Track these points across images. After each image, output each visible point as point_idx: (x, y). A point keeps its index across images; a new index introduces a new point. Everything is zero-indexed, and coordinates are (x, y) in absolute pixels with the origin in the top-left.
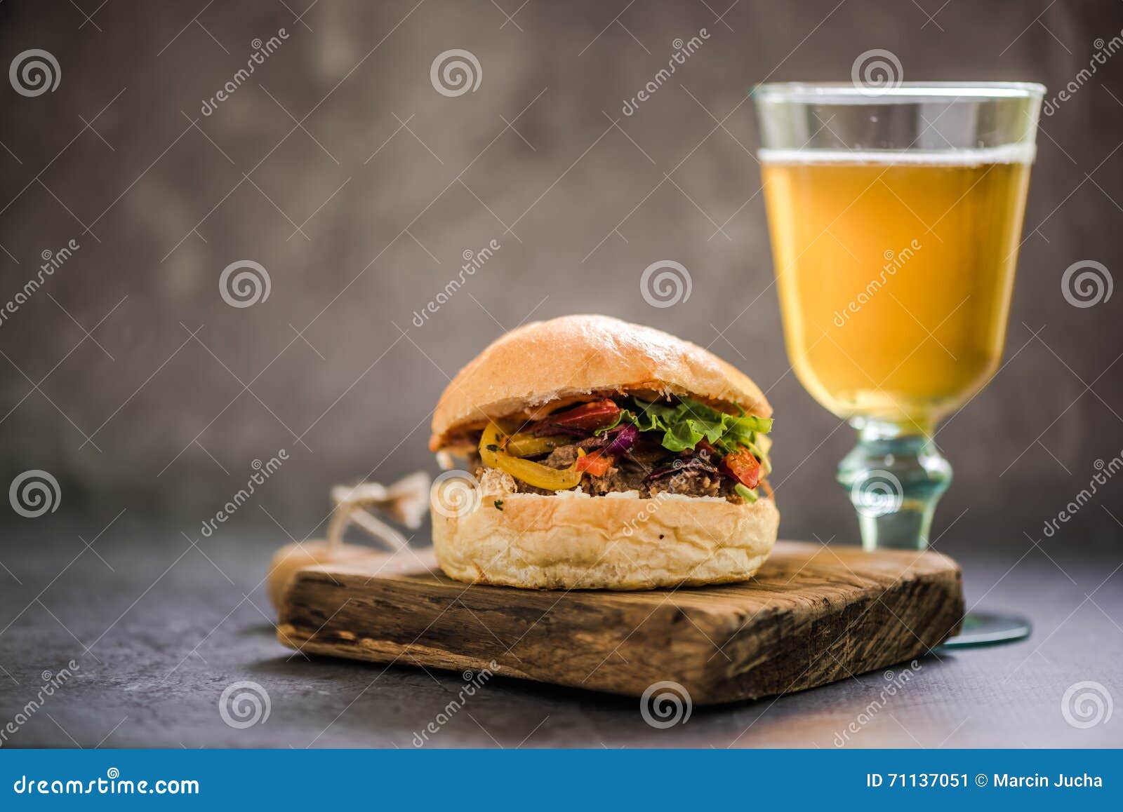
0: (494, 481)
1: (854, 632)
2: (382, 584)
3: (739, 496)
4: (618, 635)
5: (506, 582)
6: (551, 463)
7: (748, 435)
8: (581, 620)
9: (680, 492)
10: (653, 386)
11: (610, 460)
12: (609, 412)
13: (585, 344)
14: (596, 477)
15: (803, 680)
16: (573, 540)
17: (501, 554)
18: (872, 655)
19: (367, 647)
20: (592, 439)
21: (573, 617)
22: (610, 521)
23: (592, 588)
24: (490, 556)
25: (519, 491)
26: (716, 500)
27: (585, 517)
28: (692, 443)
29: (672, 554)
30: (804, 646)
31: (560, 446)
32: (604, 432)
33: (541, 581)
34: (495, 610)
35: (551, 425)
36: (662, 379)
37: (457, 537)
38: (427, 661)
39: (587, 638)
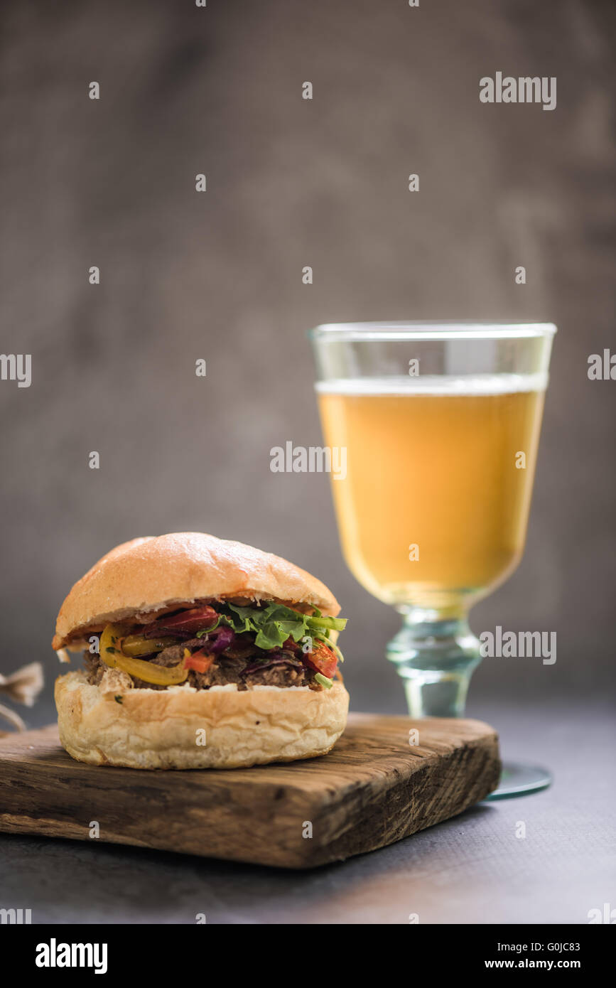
0: (113, 678)
1: (418, 795)
2: (17, 767)
3: (319, 684)
4: (227, 810)
5: (125, 764)
6: (161, 661)
7: (324, 632)
8: (194, 797)
9: (271, 684)
10: (246, 594)
11: (212, 658)
12: (209, 617)
13: (187, 560)
14: (200, 674)
15: (380, 840)
16: (184, 728)
17: (122, 741)
18: (432, 813)
19: (6, 821)
20: (195, 640)
21: (187, 795)
22: (215, 711)
23: (200, 768)
24: (112, 742)
25: (136, 687)
26: (301, 689)
27: (194, 709)
28: (280, 642)
29: (267, 737)
30: (380, 812)
31: (168, 646)
32: (204, 634)
33: (156, 763)
34: (119, 789)
35: (159, 629)
36: (254, 588)
37: (81, 727)
38: (59, 833)
39: (200, 813)
